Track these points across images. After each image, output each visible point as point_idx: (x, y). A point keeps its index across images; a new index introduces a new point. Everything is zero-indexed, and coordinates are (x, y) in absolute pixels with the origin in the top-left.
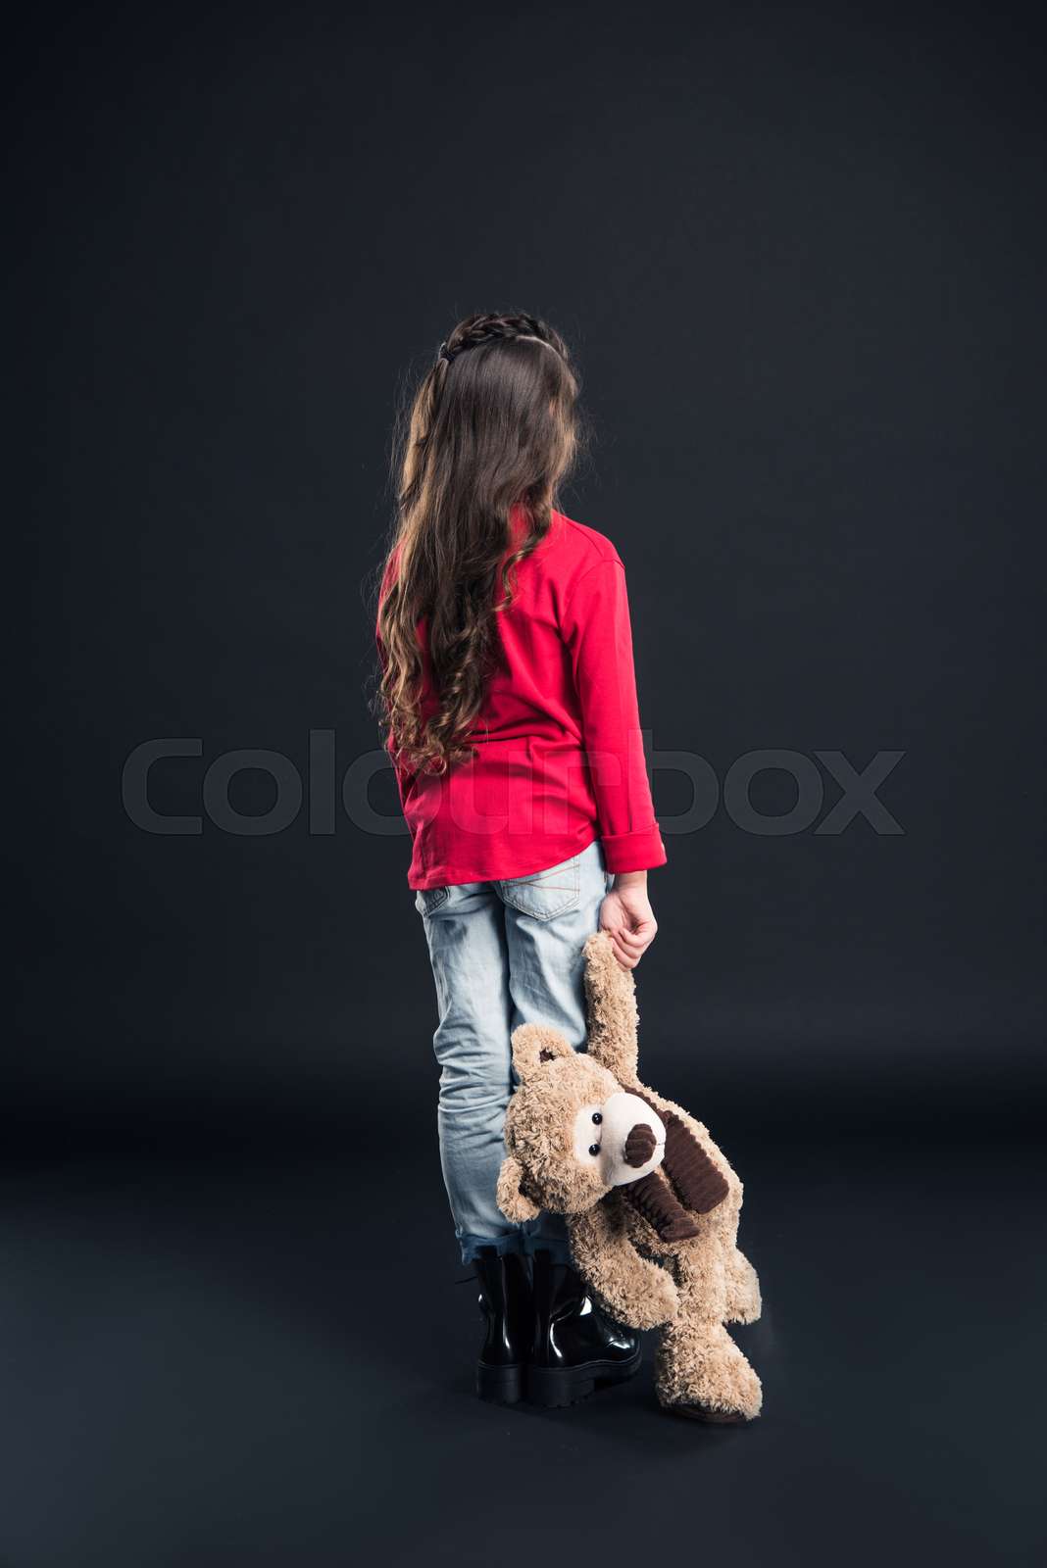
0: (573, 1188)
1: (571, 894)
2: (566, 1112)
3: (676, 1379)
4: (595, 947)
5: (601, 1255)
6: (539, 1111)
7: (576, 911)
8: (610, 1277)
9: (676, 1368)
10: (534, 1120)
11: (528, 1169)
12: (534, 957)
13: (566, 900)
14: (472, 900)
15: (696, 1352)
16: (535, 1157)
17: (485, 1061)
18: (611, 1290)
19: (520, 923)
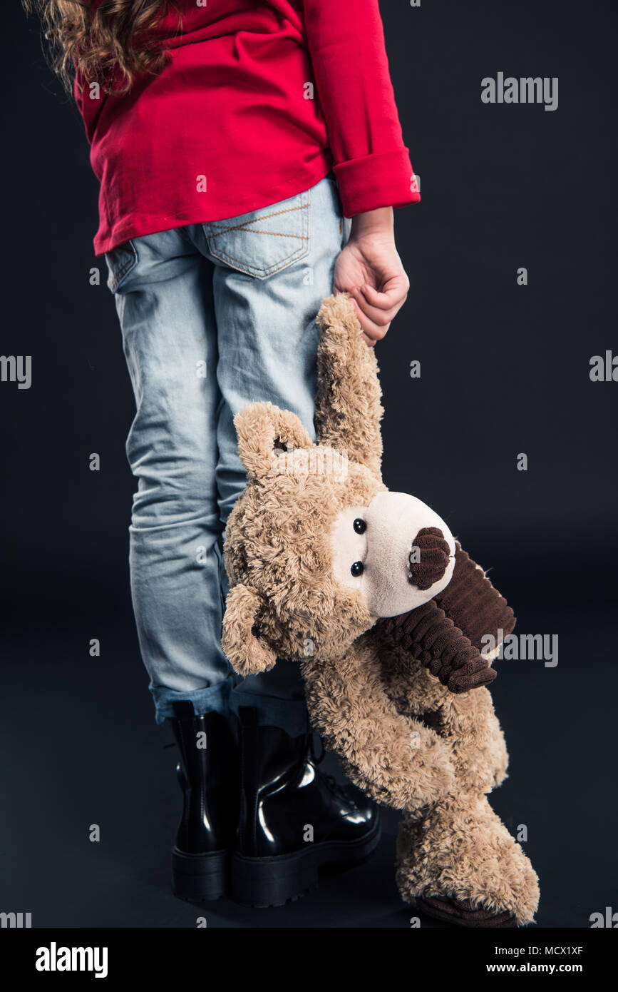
0: (330, 621)
1: (297, 243)
2: (319, 514)
3: (426, 861)
4: (335, 309)
5: (355, 714)
6: (282, 517)
7: (305, 266)
8: (368, 743)
9: (426, 848)
10: (273, 529)
11: (267, 599)
12: (248, 326)
13: (290, 251)
14: (168, 264)
15: (455, 826)
16: (278, 581)
17: (182, 468)
18: (369, 759)
19: (231, 283)
